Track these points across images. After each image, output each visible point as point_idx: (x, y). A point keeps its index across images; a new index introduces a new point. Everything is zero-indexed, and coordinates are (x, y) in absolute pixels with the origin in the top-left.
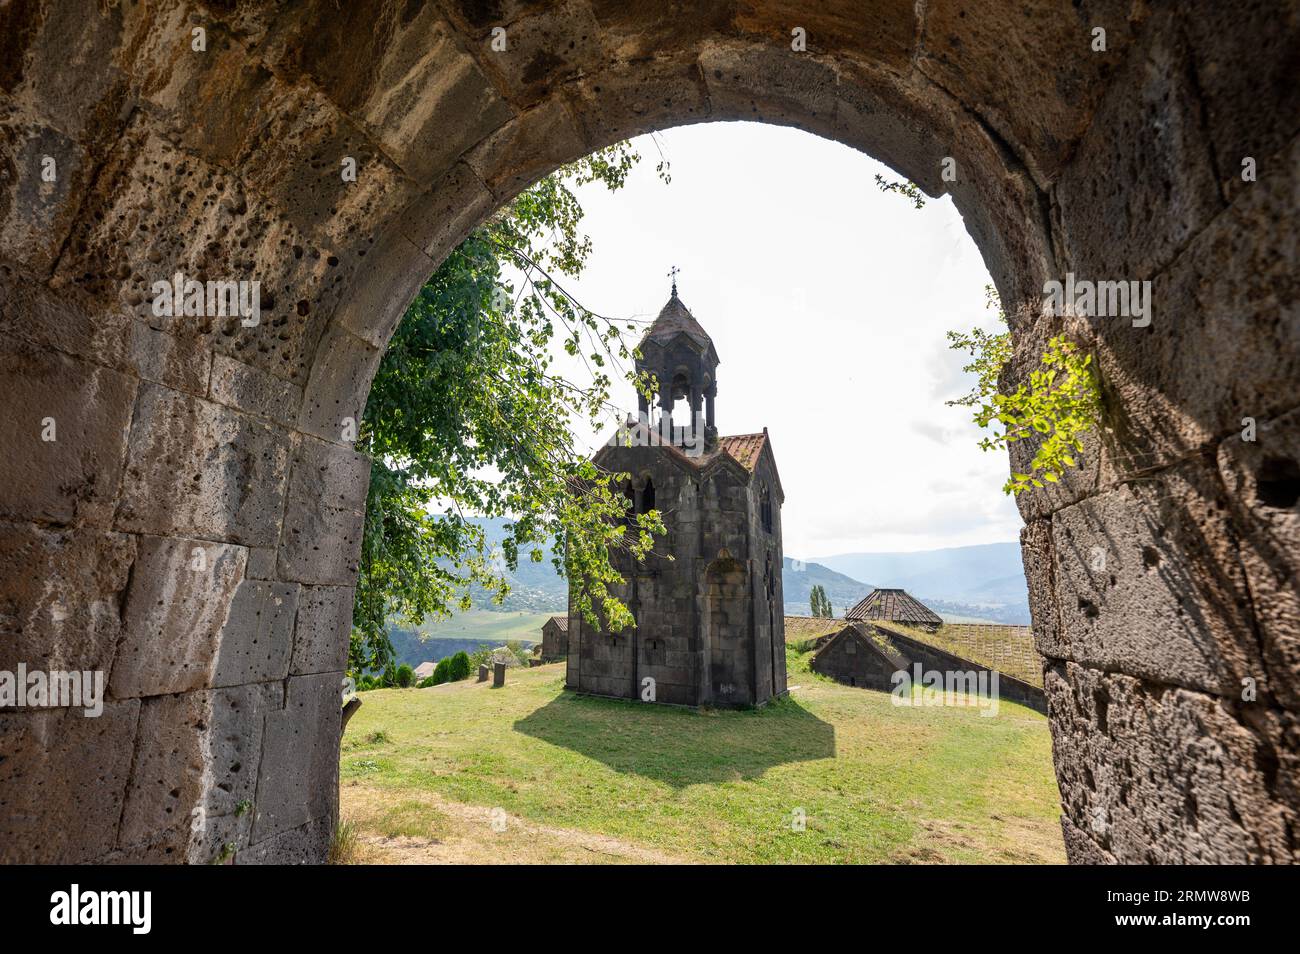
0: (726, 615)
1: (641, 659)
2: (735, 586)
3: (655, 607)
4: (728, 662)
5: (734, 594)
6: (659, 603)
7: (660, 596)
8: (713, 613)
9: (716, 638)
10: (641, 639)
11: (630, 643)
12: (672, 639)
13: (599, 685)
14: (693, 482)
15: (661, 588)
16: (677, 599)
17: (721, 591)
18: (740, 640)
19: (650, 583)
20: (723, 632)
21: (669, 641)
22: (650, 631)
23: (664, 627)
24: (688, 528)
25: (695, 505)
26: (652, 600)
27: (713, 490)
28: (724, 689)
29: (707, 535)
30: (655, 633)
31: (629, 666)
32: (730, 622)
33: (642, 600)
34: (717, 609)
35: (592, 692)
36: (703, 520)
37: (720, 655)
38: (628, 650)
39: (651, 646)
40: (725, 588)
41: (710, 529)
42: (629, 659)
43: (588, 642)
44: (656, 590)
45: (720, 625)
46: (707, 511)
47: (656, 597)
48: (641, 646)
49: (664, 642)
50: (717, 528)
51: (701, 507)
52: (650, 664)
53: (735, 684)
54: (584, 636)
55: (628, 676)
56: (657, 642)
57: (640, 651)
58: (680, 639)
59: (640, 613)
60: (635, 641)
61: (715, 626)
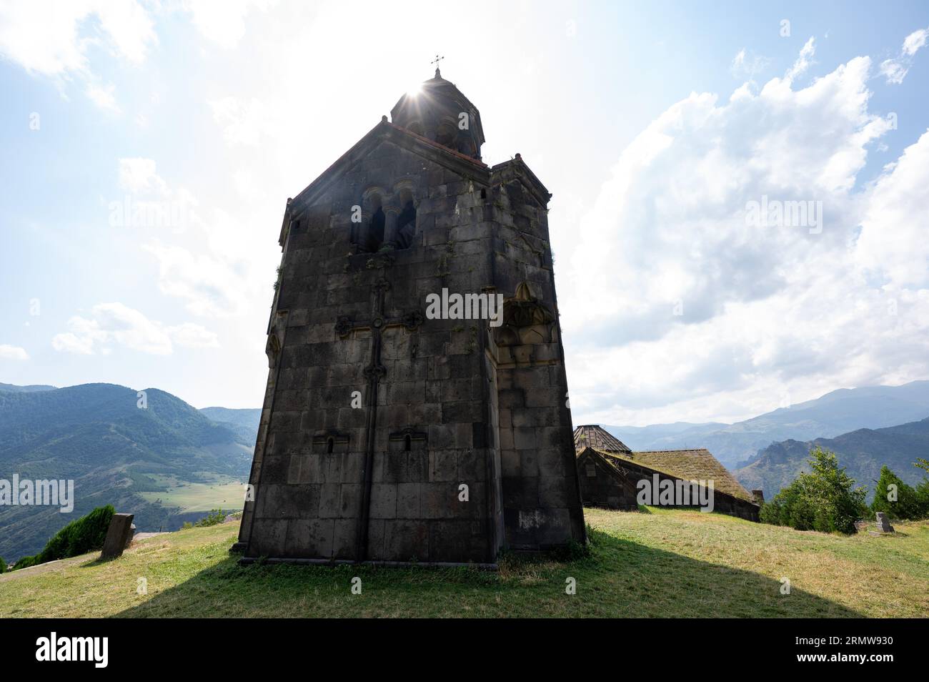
0: (522, 393)
1: (379, 473)
2: (535, 347)
3: (412, 374)
4: (531, 471)
5: (533, 359)
6: (417, 367)
7: (421, 354)
8: (501, 392)
9: (508, 432)
10: (383, 436)
11: (360, 445)
12: (442, 428)
13: (289, 536)
14: (476, 188)
15: (423, 341)
16: (452, 359)
17: (514, 357)
18: (548, 431)
19: (403, 335)
20: (519, 420)
21: (436, 432)
22: (400, 417)
23: (425, 407)
24: (470, 248)
25: (480, 216)
26: (406, 363)
27: (505, 201)
28: (525, 522)
29: (499, 258)
30: (410, 420)
31: (354, 489)
32: (529, 403)
33: (389, 364)
34: (507, 385)
35: (273, 553)
36: (493, 236)
37: (515, 459)
38: (356, 458)
39: (400, 445)
40: (519, 352)
41: (504, 250)
42: (356, 476)
43: (281, 451)
44: (414, 345)
45: (513, 410)
46: (499, 225)
47: (414, 357)
48: (380, 448)
49: (425, 435)
50: (512, 253)
51: (489, 218)
52: (397, 481)
53: (545, 510)
54: (273, 440)
55: (352, 512)
56: (412, 436)
57: (380, 458)
58: (456, 428)
59: (383, 388)
60: (370, 439)
61: (507, 413)
